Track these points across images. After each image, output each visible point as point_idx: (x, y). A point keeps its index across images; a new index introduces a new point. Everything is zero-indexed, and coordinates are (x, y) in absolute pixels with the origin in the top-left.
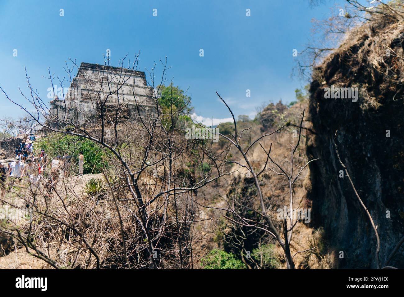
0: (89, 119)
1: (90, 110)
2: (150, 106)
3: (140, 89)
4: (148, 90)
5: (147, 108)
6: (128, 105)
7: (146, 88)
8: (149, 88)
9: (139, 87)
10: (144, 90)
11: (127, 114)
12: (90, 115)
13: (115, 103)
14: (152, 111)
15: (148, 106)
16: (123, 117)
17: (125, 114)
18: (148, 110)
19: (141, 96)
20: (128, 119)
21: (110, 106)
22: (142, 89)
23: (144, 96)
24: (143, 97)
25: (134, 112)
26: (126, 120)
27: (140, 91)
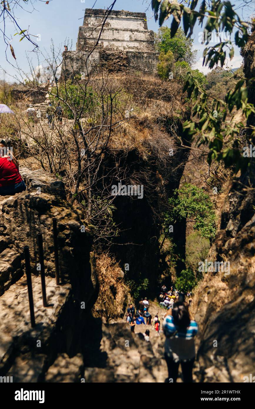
0: (94, 68)
1: (94, 60)
2: (148, 53)
3: (140, 34)
4: (148, 34)
5: (145, 55)
6: (127, 52)
7: (146, 32)
8: (149, 32)
9: (139, 32)
10: (144, 35)
11: (126, 62)
12: (94, 64)
13: (116, 50)
14: (150, 57)
15: (147, 52)
16: (122, 66)
17: (125, 62)
18: (146, 57)
19: (141, 41)
20: (126, 67)
21: (111, 54)
22: (142, 34)
23: (144, 41)
24: (143, 43)
25: (133, 60)
26: (125, 68)
27: (140, 36)
